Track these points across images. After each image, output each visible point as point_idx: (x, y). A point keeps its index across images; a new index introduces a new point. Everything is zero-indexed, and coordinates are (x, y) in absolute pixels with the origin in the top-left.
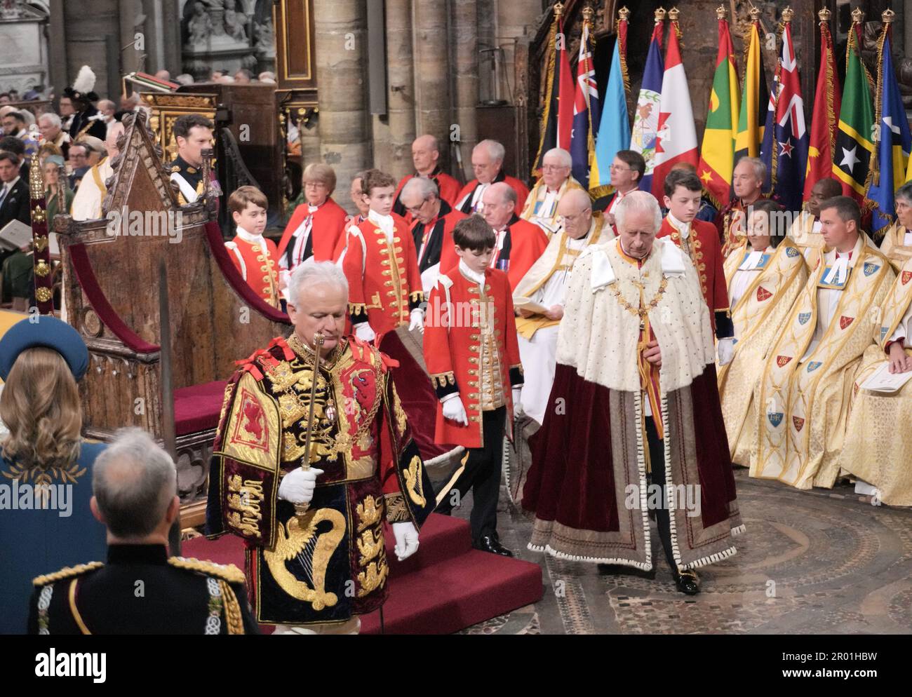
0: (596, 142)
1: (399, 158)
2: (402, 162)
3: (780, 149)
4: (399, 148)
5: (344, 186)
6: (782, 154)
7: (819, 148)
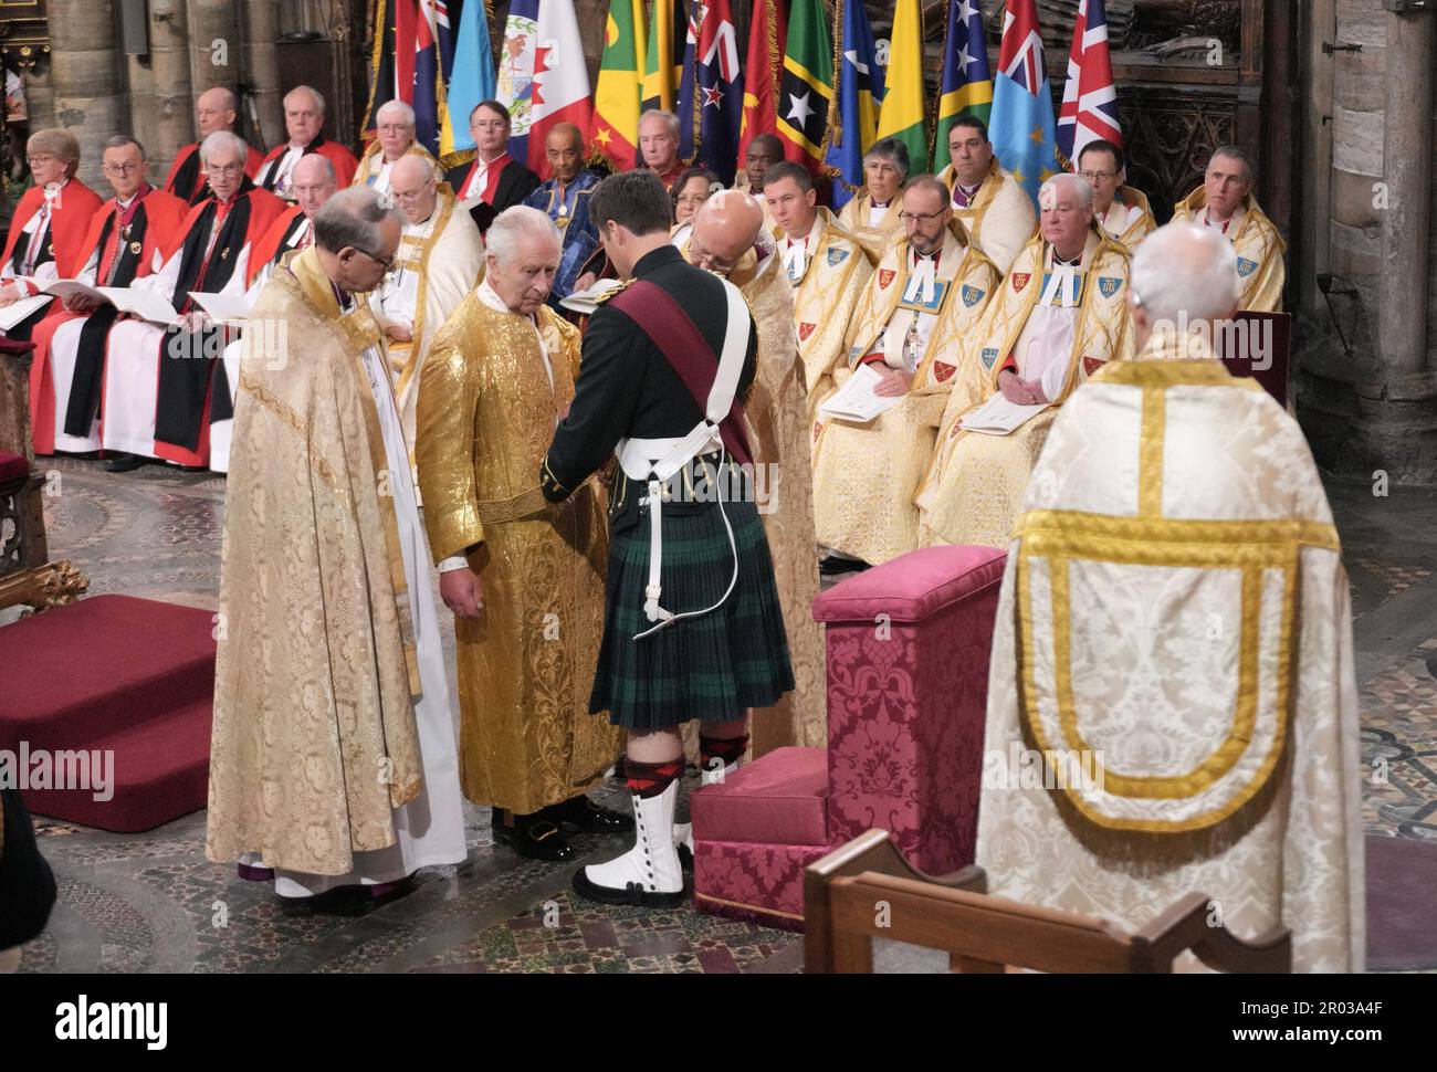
0: (447, 90)
1: (168, 117)
2: (173, 123)
3: (704, 97)
4: (168, 101)
5: (91, 157)
6: (707, 103)
7: (758, 96)
